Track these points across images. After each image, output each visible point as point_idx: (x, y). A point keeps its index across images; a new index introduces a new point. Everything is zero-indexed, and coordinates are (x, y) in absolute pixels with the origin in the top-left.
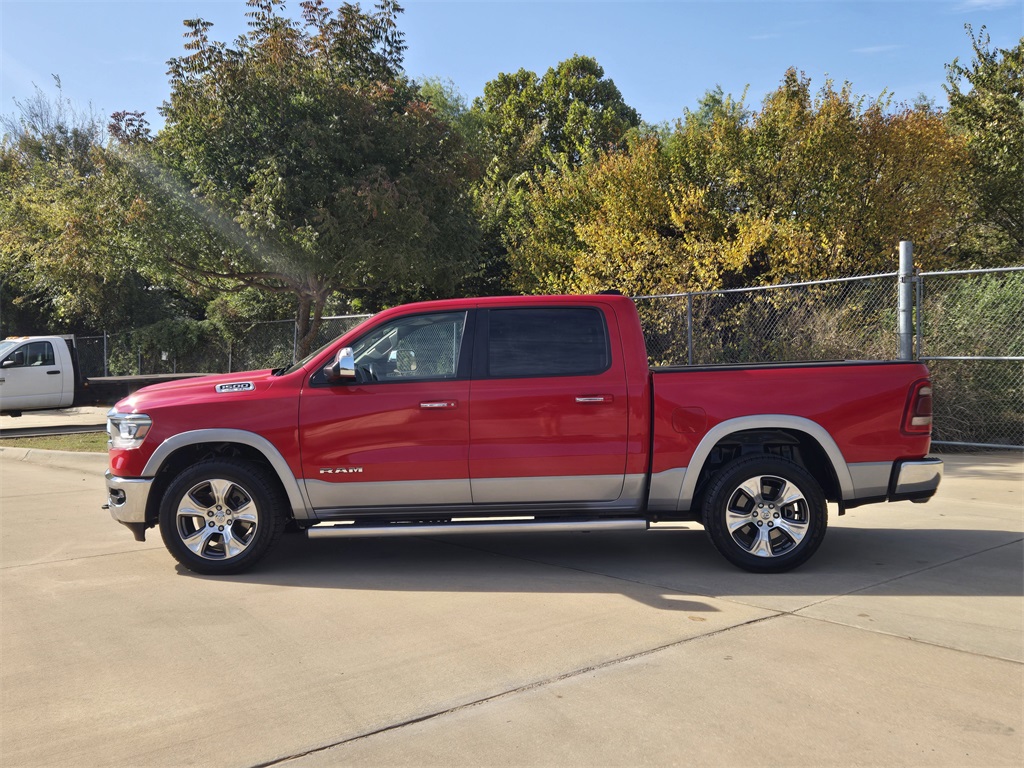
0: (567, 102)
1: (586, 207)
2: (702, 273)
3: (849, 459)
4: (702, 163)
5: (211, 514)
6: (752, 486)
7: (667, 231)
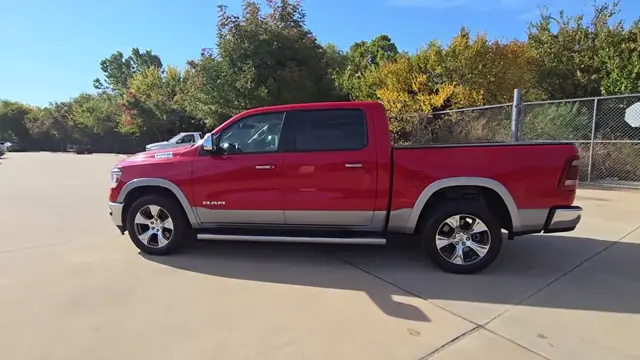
0: (378, 51)
1: (381, 84)
2: (424, 108)
3: (520, 206)
4: (426, 66)
5: (152, 223)
6: (454, 221)
7: (411, 92)
